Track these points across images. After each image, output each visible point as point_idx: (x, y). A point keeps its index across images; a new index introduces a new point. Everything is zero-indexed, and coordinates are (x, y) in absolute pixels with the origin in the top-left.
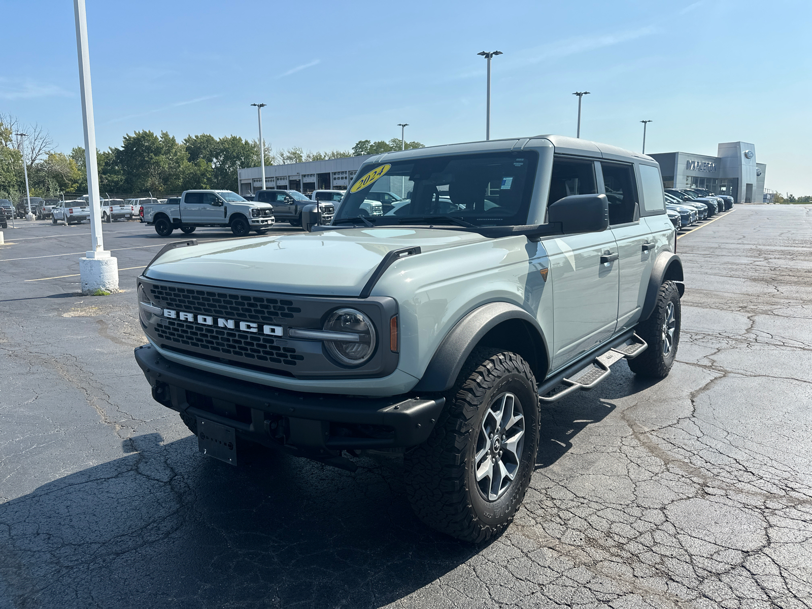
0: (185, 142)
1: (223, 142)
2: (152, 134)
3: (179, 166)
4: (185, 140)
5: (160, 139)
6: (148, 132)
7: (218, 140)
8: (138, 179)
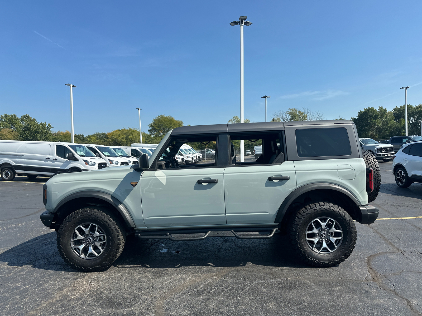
0: (394, 110)
1: (417, 108)
2: (374, 108)
3: (388, 124)
4: (394, 109)
5: (378, 110)
6: (371, 108)
7: (415, 107)
8: (364, 132)
